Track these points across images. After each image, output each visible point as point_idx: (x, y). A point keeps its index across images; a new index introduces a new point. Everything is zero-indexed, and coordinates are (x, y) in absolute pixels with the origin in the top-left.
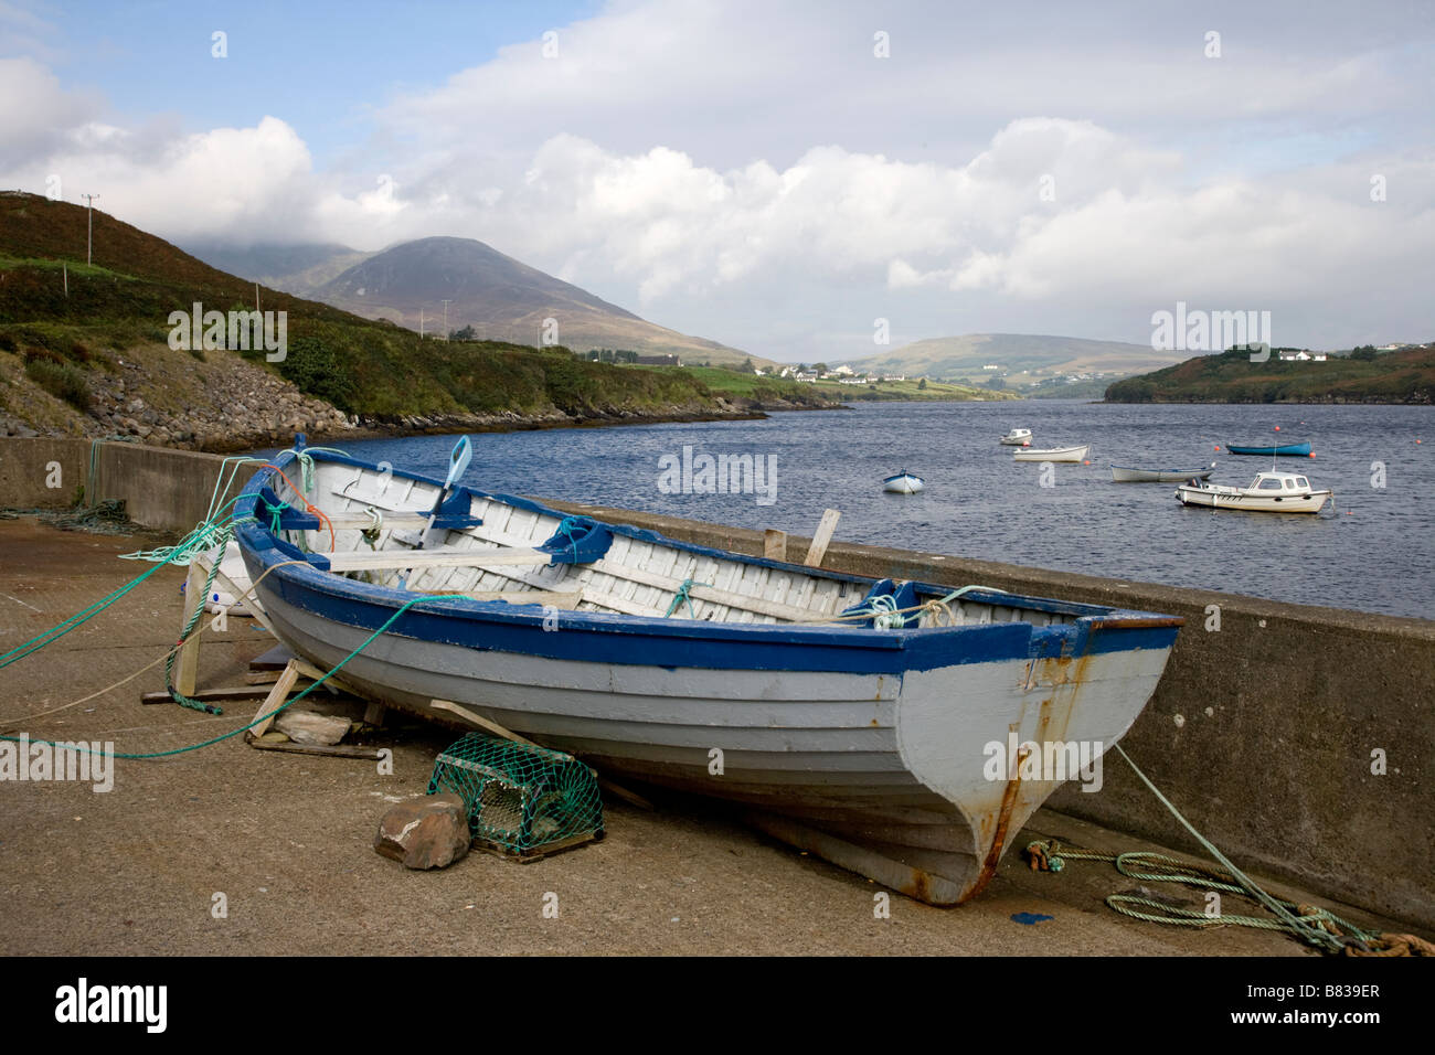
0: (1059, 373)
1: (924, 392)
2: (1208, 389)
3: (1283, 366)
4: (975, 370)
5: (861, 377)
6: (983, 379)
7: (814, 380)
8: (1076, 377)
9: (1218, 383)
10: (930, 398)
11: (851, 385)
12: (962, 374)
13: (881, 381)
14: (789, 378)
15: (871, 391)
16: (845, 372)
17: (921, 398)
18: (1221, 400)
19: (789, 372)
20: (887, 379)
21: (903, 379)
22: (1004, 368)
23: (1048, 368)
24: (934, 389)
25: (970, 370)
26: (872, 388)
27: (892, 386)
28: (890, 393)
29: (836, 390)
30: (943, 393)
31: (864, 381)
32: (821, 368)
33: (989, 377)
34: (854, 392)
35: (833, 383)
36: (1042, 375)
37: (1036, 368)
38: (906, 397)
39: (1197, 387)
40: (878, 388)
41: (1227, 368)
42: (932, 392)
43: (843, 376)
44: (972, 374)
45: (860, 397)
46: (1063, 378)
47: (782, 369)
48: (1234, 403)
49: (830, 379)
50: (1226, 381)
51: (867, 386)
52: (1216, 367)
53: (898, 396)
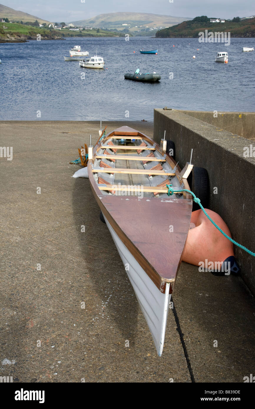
0: (147, 27)
1: (99, 34)
2: (187, 33)
3: (211, 24)
4: (120, 26)
5: (77, 28)
6: (121, 29)
7: (60, 29)
8: (153, 28)
9: (190, 31)
10: (100, 36)
11: (73, 31)
12: (115, 27)
13: (84, 29)
14: (52, 28)
15: (80, 33)
16: (72, 26)
17: (97, 36)
18: (191, 37)
19: (52, 26)
20: (86, 29)
21: (92, 29)
22: (130, 25)
23: (144, 25)
24: (103, 33)
25: (117, 26)
26: (81, 32)
27: (88, 31)
28: (87, 34)
29: (68, 33)
30: (105, 34)
31: (78, 30)
32: (63, 24)
33: (124, 28)
34: (74, 34)
35: (67, 30)
36: (141, 28)
37: (140, 25)
38: (93, 36)
39: (184, 32)
40: (83, 32)
41: (194, 25)
42: (101, 34)
43: (71, 27)
44: (118, 27)
45: (76, 36)
46: (148, 29)
47: (49, 25)
48: (195, 37)
49: (66, 28)
50: (192, 30)
51: (79, 31)
52: (190, 25)
53: (90, 35)
